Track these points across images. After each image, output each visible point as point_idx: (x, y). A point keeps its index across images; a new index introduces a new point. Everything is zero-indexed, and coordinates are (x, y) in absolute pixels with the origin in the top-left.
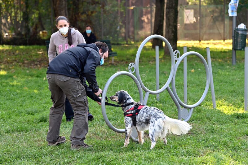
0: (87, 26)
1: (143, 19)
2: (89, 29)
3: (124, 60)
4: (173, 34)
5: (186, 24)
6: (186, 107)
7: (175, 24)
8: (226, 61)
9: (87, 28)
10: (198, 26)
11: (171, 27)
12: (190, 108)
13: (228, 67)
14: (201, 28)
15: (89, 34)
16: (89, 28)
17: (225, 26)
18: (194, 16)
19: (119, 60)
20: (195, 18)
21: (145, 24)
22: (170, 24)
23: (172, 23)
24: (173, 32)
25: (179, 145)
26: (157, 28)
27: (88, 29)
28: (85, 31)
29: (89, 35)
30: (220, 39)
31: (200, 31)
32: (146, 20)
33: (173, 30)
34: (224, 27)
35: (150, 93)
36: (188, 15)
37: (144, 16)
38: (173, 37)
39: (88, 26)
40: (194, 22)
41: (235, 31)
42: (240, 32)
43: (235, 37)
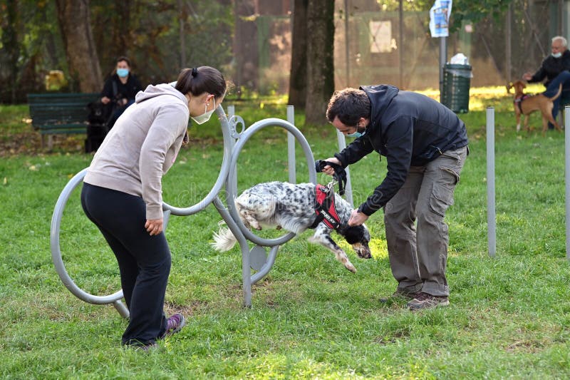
0: (119, 59)
1: (273, 42)
2: (124, 67)
3: (212, 137)
4: (324, 77)
5: (374, 55)
7: (328, 54)
9: (119, 64)
11: (319, 61)
12: (271, 246)
14: (403, 63)
15: (123, 77)
16: (124, 63)
18: (393, 36)
19: (201, 137)
20: (394, 41)
21: (279, 53)
23: (321, 53)
24: (323, 72)
25: (229, 329)
26: (299, 64)
27: (120, 67)
29: (124, 82)
31: (402, 70)
32: (281, 46)
33: (325, 67)
37: (277, 37)
38: (324, 83)
39: (121, 60)
40: (393, 49)
41: (444, 69)
42: (455, 73)
43: (446, 84)
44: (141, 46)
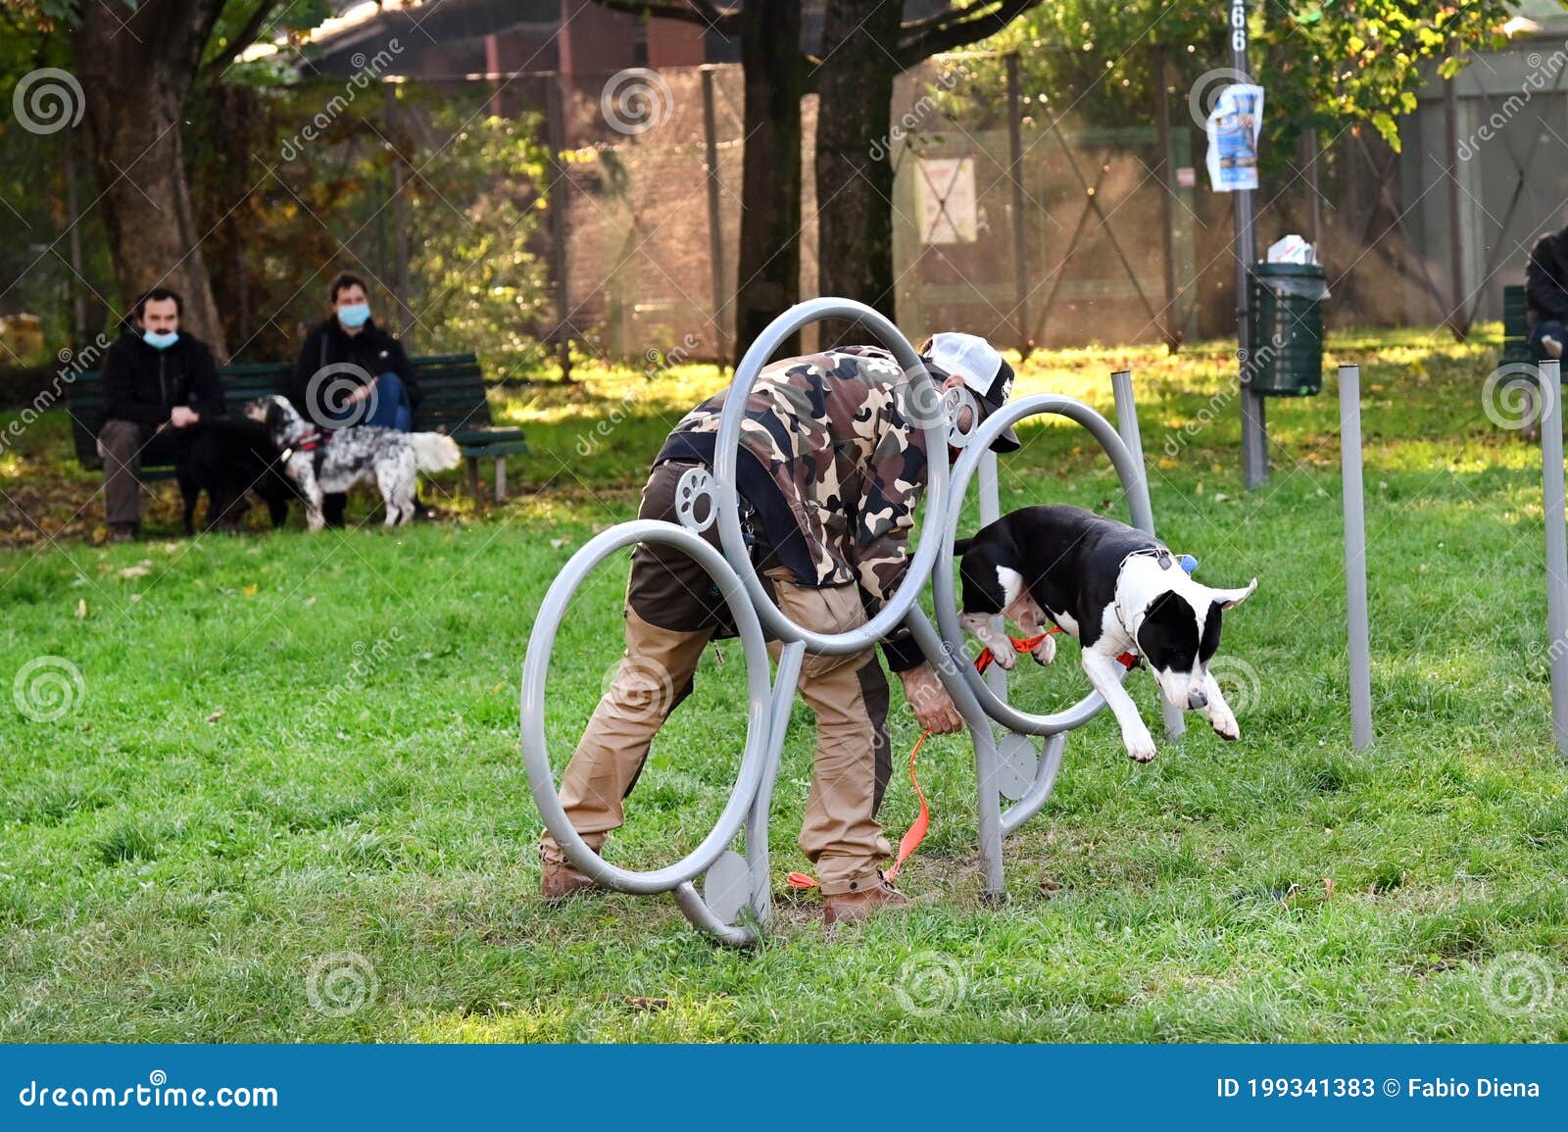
2: (359, 300)
5: (931, 250)
6: (1020, 730)
7: (878, 246)
8: (1206, 466)
9: (343, 294)
10: (1009, 261)
11: (852, 265)
12: (1048, 734)
13: (1220, 497)
16: (355, 291)
17: (1174, 255)
20: (983, 211)
22: (845, 249)
23: (857, 243)
27: (348, 302)
28: (335, 318)
30: (1151, 340)
31: (1021, 289)
33: (869, 281)
34: (1169, 263)
35: (807, 651)
36: (942, 196)
39: (345, 285)
40: (982, 232)
41: (1250, 277)
42: (1283, 288)
43: (1258, 317)
44: (281, 236)
